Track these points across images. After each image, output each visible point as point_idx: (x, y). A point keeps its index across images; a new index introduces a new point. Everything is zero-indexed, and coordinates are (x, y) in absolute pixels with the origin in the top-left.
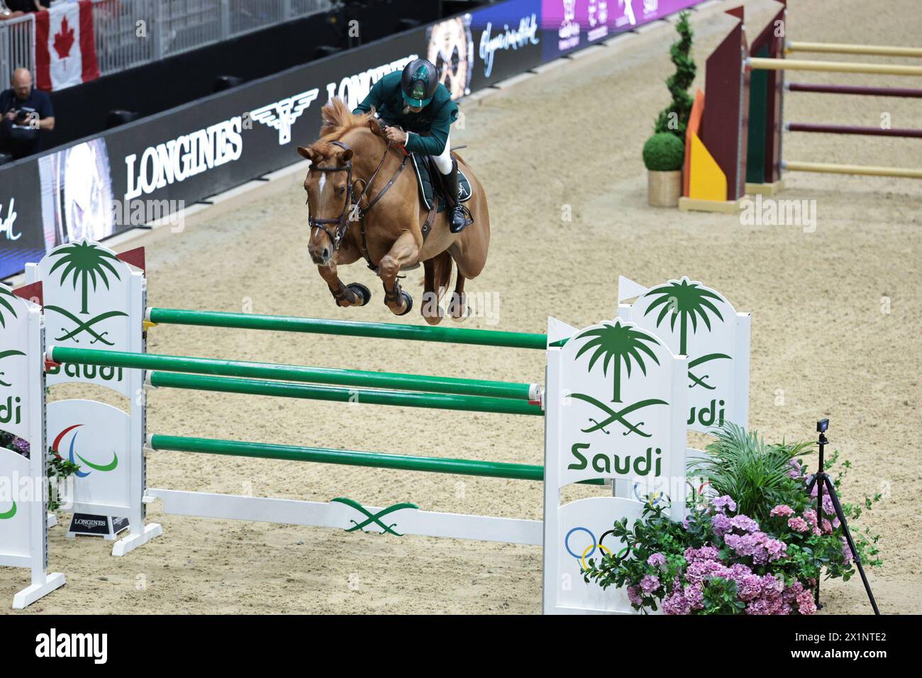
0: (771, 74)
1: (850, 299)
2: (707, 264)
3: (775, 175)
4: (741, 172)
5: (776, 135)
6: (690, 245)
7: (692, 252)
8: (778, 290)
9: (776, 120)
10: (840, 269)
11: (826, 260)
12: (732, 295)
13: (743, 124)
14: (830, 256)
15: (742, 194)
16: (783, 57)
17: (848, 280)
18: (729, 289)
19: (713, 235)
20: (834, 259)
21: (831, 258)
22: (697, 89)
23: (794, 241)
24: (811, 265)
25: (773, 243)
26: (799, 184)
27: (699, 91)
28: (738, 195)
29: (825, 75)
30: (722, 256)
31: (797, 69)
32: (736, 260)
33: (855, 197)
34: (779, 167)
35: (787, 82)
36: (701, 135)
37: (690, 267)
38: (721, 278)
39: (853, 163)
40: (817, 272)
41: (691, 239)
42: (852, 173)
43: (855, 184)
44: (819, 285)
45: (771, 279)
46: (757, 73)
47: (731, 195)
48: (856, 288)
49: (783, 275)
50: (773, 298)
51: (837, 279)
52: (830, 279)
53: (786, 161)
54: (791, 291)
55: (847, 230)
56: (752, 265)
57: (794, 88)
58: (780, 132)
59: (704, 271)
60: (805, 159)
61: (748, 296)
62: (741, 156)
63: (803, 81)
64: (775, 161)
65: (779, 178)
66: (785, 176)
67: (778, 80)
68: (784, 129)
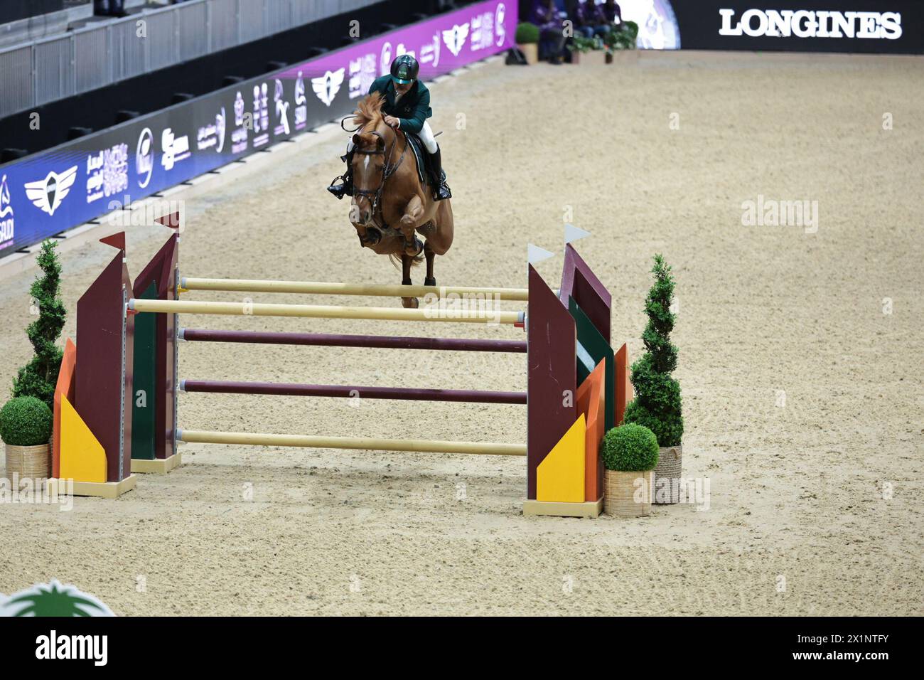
0: (160, 318)
1: (266, 603)
2: (83, 563)
3: (168, 448)
4: (124, 444)
5: (168, 396)
6: (62, 539)
7: (64, 547)
8: (174, 595)
9: (169, 378)
10: (254, 566)
11: (236, 554)
12: (117, 602)
13: (126, 382)
14: (241, 550)
15: (127, 474)
16: (176, 298)
17: (264, 579)
18: (112, 595)
19: (90, 526)
20: (245, 554)
21: (242, 553)
22: (66, 340)
23: (194, 531)
24: (216, 562)
25: (167, 534)
26: (198, 459)
27: (69, 342)
28: (121, 474)
29: (230, 319)
30: (102, 552)
31: (194, 311)
32: (121, 557)
33: (270, 473)
34: (173, 437)
35: (181, 329)
36: (72, 398)
37: (61, 567)
38: (101, 581)
39: (267, 430)
40: (224, 571)
41: (62, 531)
42: (266, 444)
43: (271, 457)
44: (227, 587)
45: (166, 581)
46: (142, 317)
47: (112, 475)
48: (275, 590)
49: (181, 576)
50: (169, 605)
51: (250, 579)
52: (240, 579)
53: (181, 430)
54: (191, 595)
55: (262, 516)
56: (141, 564)
57: (190, 336)
58: (173, 393)
59: (80, 571)
60: (206, 426)
61: (136, 603)
62: (125, 424)
63: (202, 327)
64: (168, 430)
65: (174, 452)
66: (181, 448)
67: (170, 326)
68: (178, 389)
